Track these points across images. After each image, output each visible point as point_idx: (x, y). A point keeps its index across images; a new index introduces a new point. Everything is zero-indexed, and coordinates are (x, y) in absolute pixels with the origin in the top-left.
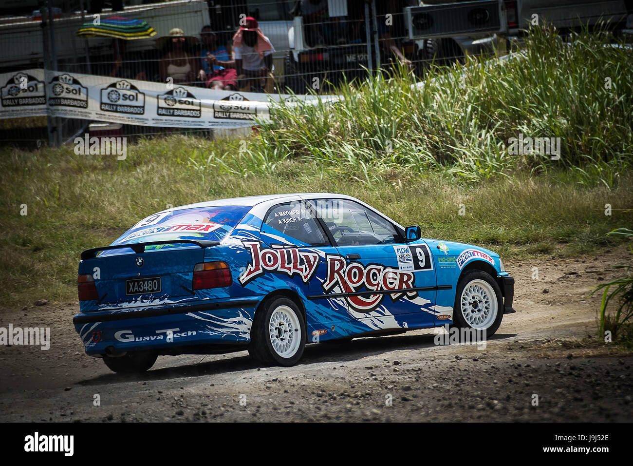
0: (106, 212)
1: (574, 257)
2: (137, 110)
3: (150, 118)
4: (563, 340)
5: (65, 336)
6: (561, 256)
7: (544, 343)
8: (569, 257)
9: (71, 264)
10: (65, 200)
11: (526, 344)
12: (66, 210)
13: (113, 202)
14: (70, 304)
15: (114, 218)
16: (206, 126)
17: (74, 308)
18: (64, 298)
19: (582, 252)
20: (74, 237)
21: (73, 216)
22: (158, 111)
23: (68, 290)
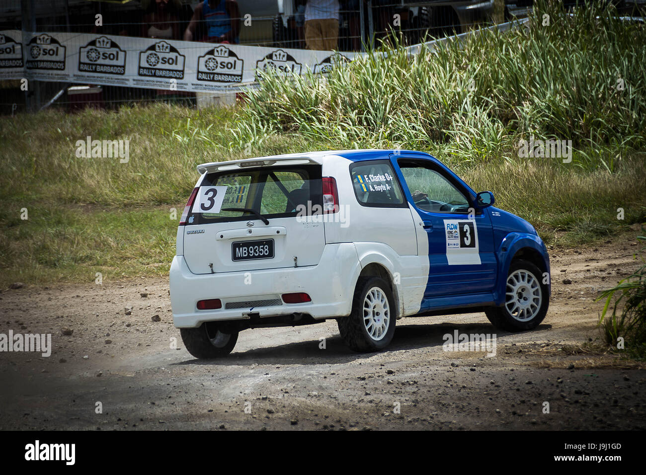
0: (86, 186)
1: (573, 247)
2: (117, 70)
3: (131, 79)
4: (562, 343)
5: (41, 324)
6: (559, 246)
7: (543, 347)
8: (568, 247)
9: (49, 244)
10: (43, 171)
11: (524, 347)
12: (43, 182)
13: (93, 175)
14: (47, 288)
15: (93, 192)
16: (189, 89)
17: (50, 292)
18: (41, 281)
19: (582, 242)
20: (52, 213)
21: (50, 189)
22: (139, 71)
23: (44, 271)
